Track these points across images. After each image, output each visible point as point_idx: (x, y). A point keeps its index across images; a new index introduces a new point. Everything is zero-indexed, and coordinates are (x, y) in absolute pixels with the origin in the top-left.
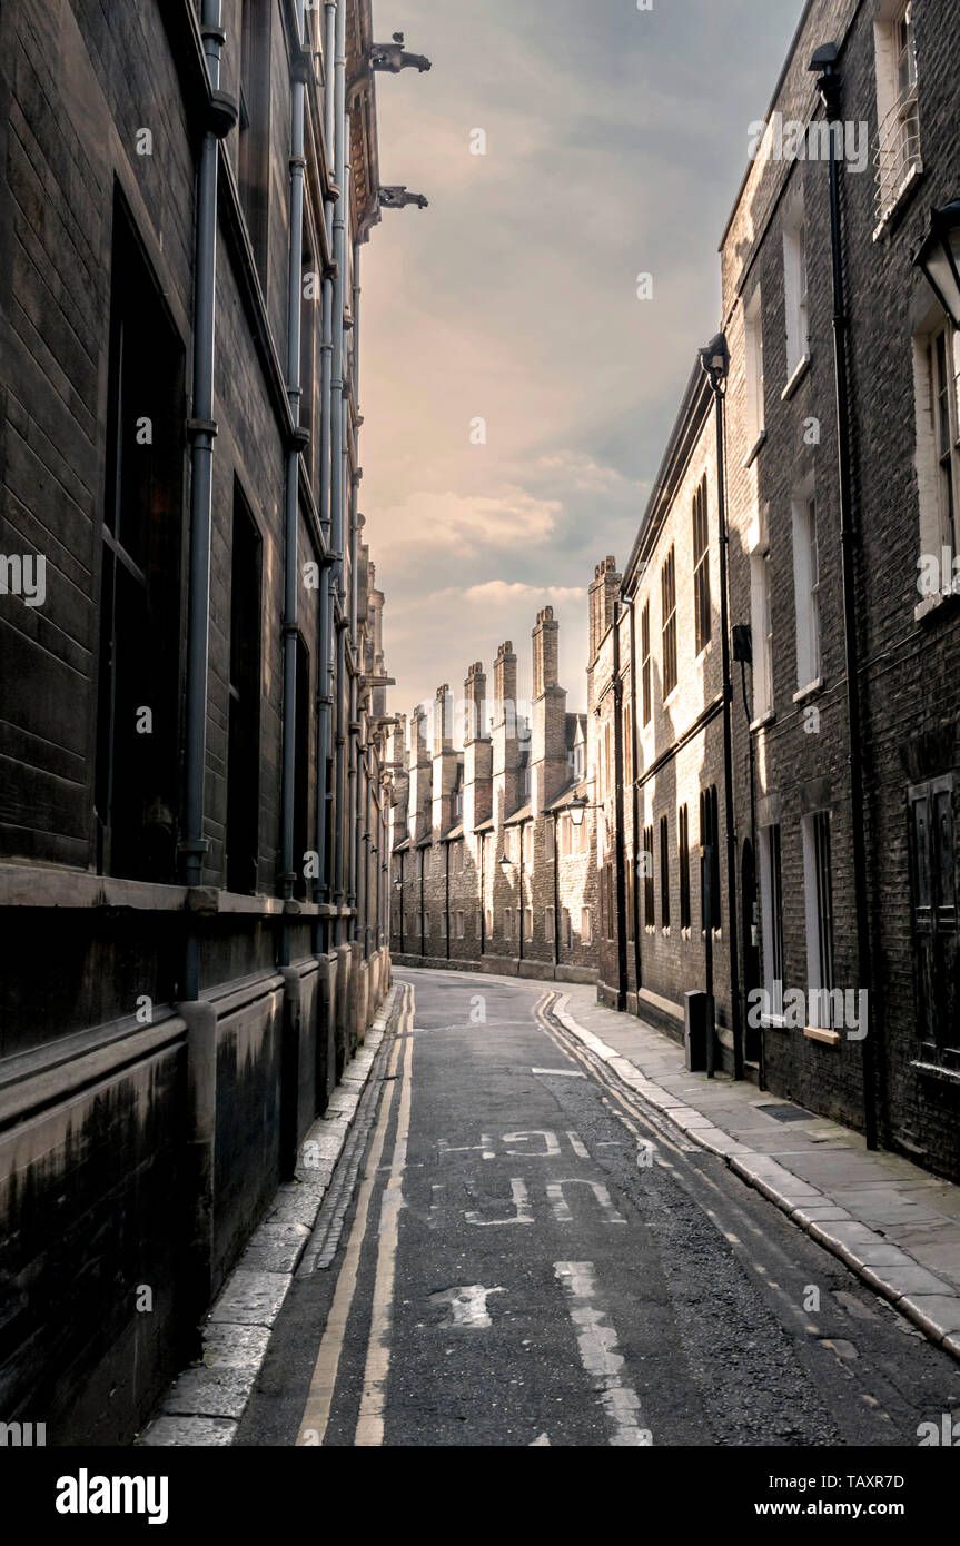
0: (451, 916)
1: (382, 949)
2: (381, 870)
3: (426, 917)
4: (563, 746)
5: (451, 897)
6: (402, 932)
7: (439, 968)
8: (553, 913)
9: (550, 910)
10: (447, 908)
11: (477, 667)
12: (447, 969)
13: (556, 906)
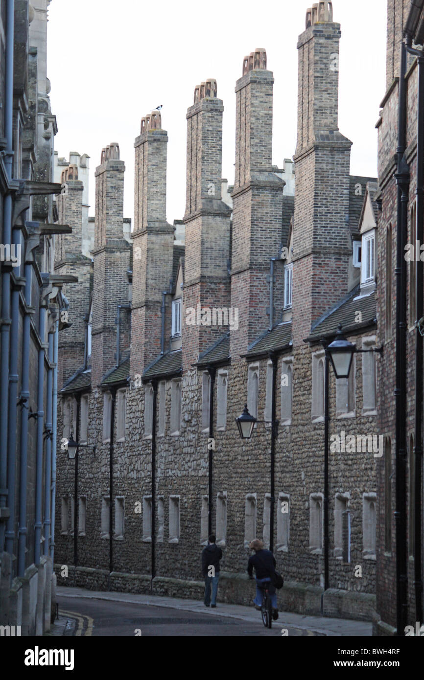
0: (159, 505)
1: (42, 560)
2: (41, 437)
3: (117, 504)
4: (346, 233)
5: (159, 474)
6: (76, 531)
7: (139, 592)
8: (322, 503)
9: (316, 499)
10: (153, 492)
11: (207, 89)
12: (151, 593)
13: (326, 493)
